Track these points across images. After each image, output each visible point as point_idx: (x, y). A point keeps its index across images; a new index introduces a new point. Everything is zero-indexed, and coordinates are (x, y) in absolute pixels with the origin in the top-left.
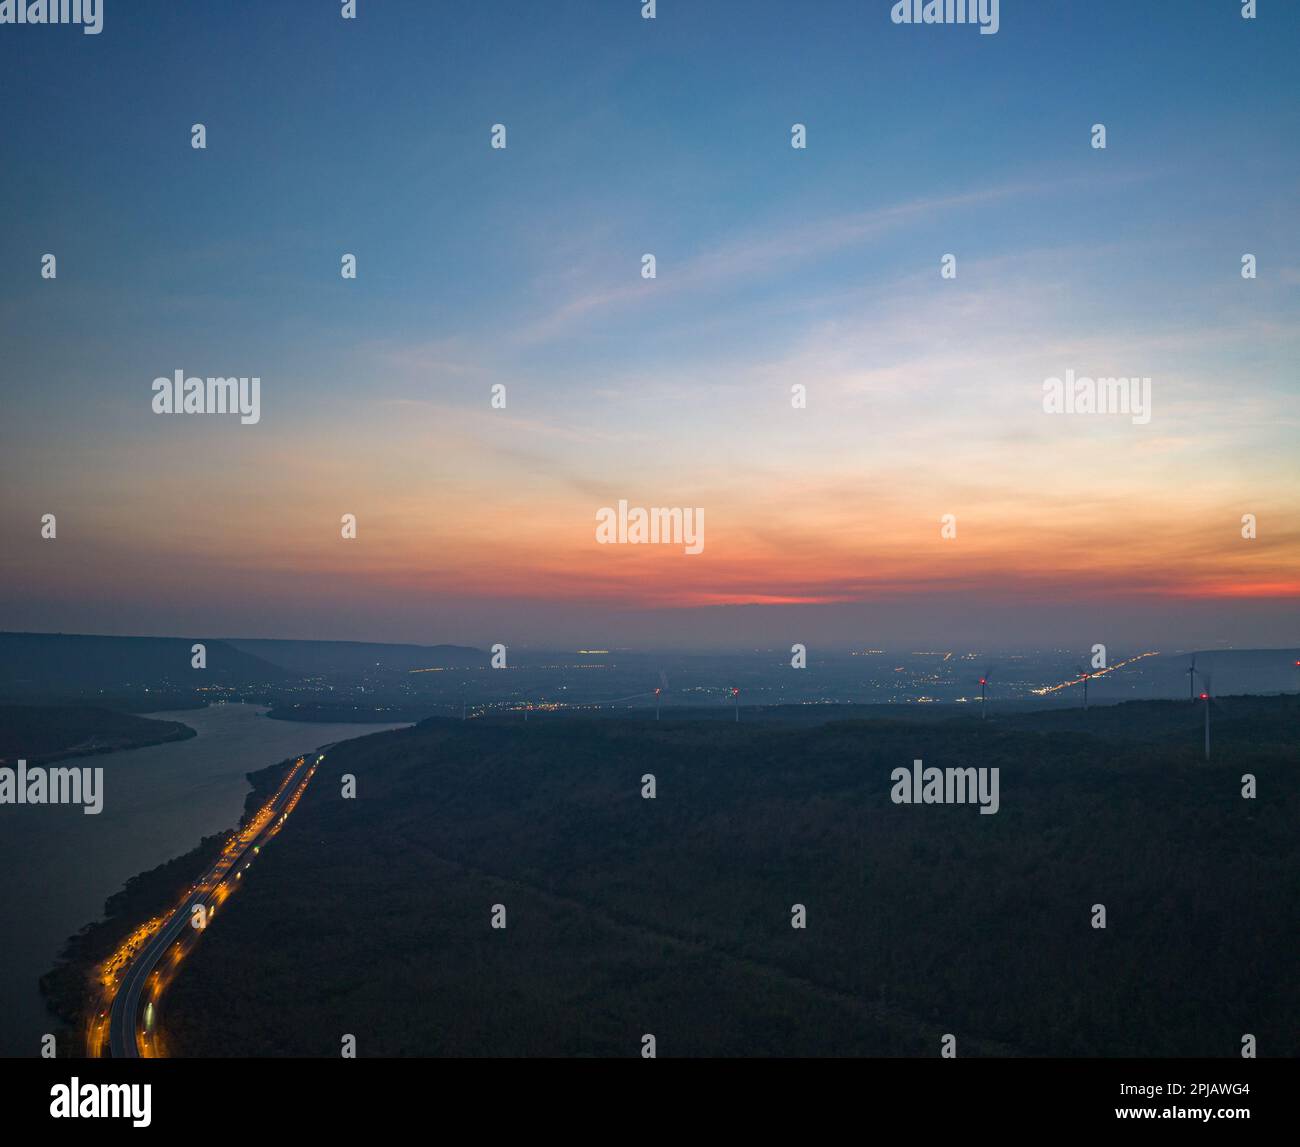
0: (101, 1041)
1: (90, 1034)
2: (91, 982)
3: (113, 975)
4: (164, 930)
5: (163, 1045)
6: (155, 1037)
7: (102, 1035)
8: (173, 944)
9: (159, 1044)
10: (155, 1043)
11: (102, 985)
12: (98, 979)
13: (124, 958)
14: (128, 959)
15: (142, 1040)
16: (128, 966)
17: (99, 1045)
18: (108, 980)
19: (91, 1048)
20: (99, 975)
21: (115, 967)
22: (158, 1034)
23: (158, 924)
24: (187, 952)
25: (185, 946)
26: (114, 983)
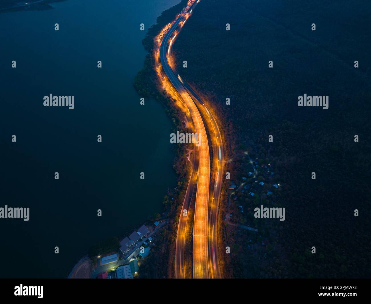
0: (158, 57)
1: (155, 55)
2: (155, 41)
3: (160, 39)
4: (172, 27)
5: (173, 58)
6: (171, 56)
7: (158, 56)
8: (174, 31)
9: (172, 58)
10: (171, 58)
11: (158, 42)
12: (156, 40)
13: (162, 34)
14: (164, 35)
15: (168, 57)
16: (163, 37)
17: (158, 58)
18: (159, 41)
19: (156, 59)
20: (156, 39)
21: (160, 37)
22: (172, 55)
23: (171, 25)
24: (178, 33)
25: (178, 31)
26: (160, 42)
